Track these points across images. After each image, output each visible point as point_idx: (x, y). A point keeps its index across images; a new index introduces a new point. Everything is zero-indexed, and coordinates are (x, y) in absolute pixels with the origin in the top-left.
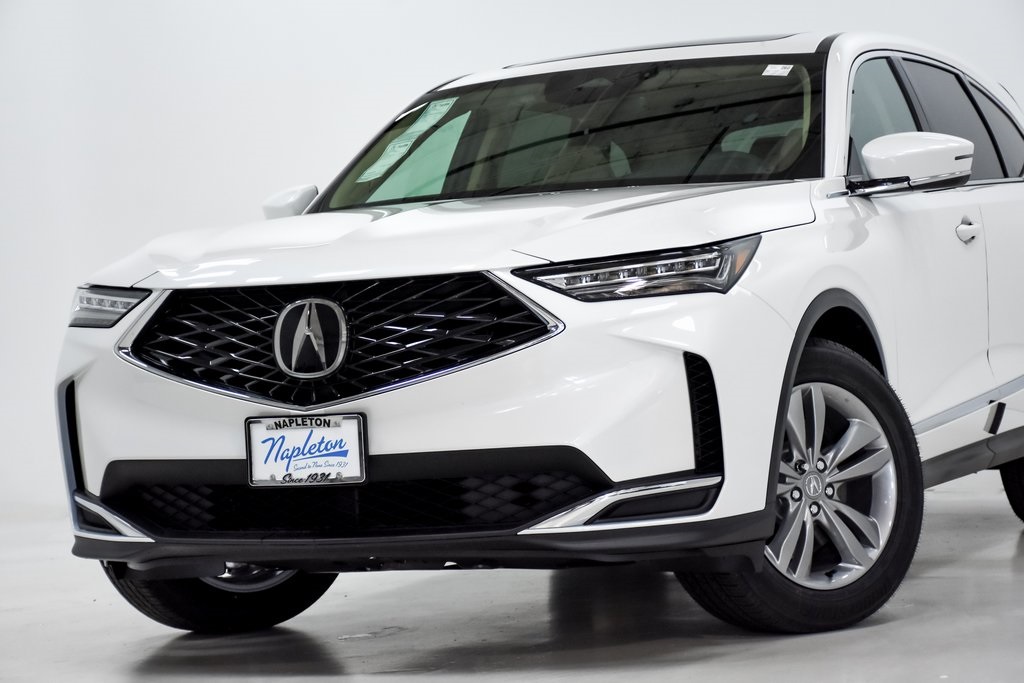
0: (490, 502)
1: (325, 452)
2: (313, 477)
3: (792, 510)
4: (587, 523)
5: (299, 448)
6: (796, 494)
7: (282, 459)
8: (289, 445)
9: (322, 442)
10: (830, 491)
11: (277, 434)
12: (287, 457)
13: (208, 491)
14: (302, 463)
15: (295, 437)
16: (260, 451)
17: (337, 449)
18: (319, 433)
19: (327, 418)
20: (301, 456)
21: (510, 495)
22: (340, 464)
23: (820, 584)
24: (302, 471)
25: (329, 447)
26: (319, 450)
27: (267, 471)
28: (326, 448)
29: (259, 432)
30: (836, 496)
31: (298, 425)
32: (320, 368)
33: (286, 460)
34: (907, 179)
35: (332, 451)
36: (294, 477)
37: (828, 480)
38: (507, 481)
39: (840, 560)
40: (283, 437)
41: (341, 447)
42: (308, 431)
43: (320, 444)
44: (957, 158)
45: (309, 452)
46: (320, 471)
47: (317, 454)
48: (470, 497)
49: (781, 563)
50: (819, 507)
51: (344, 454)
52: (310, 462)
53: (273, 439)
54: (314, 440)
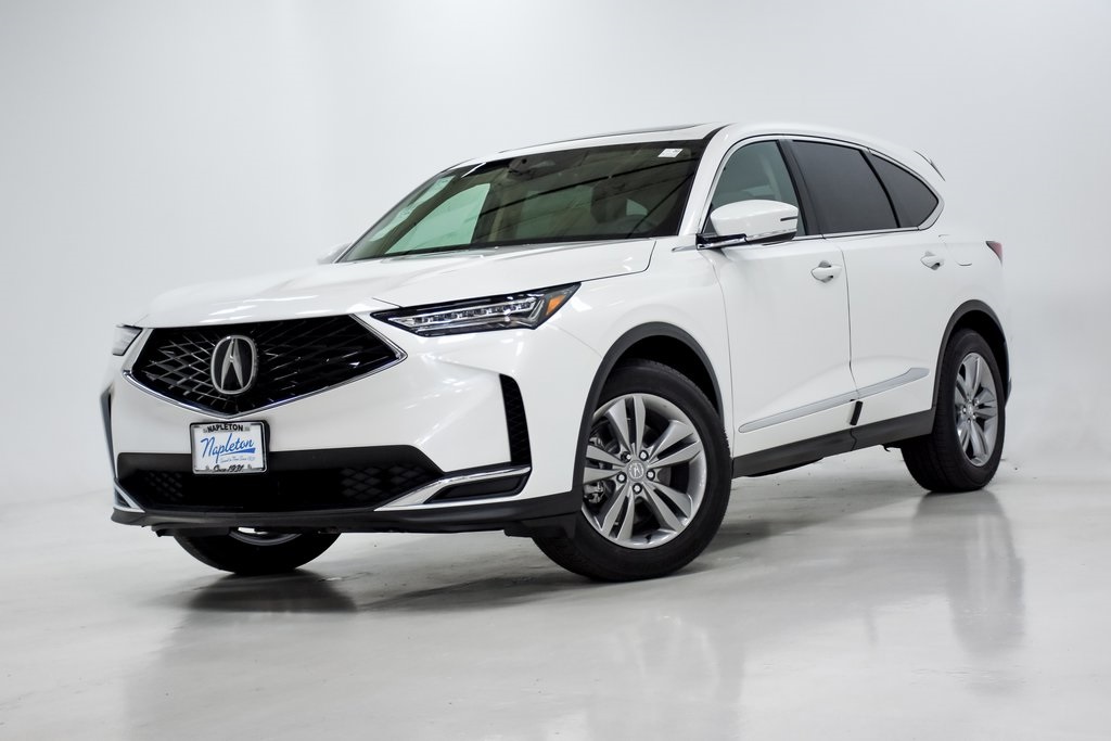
0: (360, 487)
1: (240, 449)
2: (233, 467)
3: (617, 488)
4: (426, 502)
5: (224, 447)
6: (622, 478)
8: (217, 443)
10: (651, 475)
11: (210, 435)
12: (216, 453)
14: (226, 458)
15: (221, 438)
16: (200, 447)
17: (248, 447)
18: (237, 435)
19: (240, 424)
20: (225, 452)
21: (373, 481)
22: (250, 458)
23: (640, 544)
24: (226, 463)
25: (243, 445)
26: (236, 448)
27: (204, 464)
28: (241, 447)
29: (200, 433)
30: (656, 479)
31: (222, 429)
32: (239, 387)
33: (216, 455)
34: (744, 236)
35: (245, 448)
36: (222, 467)
37: (649, 467)
38: (373, 471)
39: (659, 527)
40: (213, 438)
41: (250, 446)
42: (229, 434)
43: (237, 443)
44: (782, 220)
45: (230, 449)
46: (237, 463)
47: (235, 450)
48: (347, 482)
49: (604, 530)
50: (641, 487)
51: (252, 451)
52: (231, 456)
53: (207, 439)
54: (233, 440)
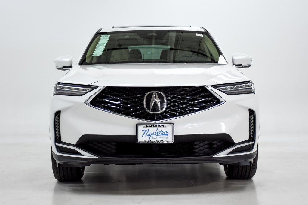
0: (201, 148)
1: (162, 134)
2: (158, 141)
4: (228, 154)
5: (154, 133)
7: (148, 136)
8: (150, 132)
9: (161, 131)
11: (147, 129)
12: (150, 135)
13: (114, 144)
14: (155, 137)
15: (152, 130)
16: (140, 133)
17: (165, 133)
18: (160, 129)
19: (163, 125)
20: (154, 135)
21: (206, 146)
22: (166, 138)
24: (154, 139)
25: (163, 133)
26: (160, 134)
27: (142, 139)
28: (162, 133)
29: (140, 128)
31: (154, 126)
33: (149, 136)
35: (164, 134)
36: (152, 141)
38: (206, 142)
40: (149, 130)
41: (166, 133)
42: (157, 128)
43: (160, 132)
45: (157, 134)
46: (160, 139)
47: (159, 134)
48: (196, 147)
51: (167, 135)
52: (157, 137)
53: (145, 130)
54: (158, 131)
